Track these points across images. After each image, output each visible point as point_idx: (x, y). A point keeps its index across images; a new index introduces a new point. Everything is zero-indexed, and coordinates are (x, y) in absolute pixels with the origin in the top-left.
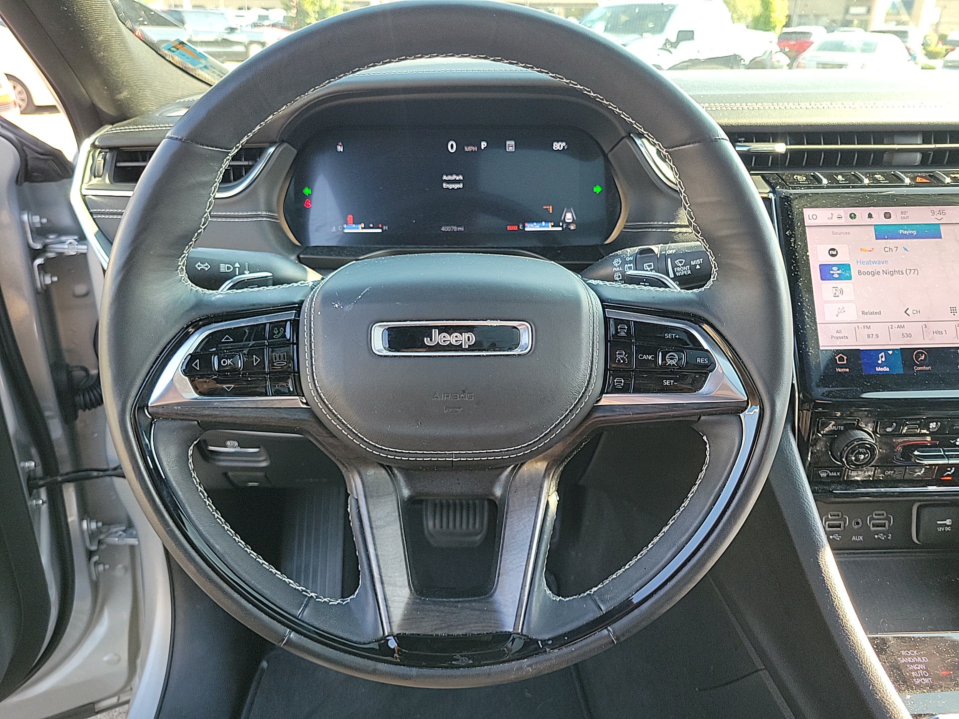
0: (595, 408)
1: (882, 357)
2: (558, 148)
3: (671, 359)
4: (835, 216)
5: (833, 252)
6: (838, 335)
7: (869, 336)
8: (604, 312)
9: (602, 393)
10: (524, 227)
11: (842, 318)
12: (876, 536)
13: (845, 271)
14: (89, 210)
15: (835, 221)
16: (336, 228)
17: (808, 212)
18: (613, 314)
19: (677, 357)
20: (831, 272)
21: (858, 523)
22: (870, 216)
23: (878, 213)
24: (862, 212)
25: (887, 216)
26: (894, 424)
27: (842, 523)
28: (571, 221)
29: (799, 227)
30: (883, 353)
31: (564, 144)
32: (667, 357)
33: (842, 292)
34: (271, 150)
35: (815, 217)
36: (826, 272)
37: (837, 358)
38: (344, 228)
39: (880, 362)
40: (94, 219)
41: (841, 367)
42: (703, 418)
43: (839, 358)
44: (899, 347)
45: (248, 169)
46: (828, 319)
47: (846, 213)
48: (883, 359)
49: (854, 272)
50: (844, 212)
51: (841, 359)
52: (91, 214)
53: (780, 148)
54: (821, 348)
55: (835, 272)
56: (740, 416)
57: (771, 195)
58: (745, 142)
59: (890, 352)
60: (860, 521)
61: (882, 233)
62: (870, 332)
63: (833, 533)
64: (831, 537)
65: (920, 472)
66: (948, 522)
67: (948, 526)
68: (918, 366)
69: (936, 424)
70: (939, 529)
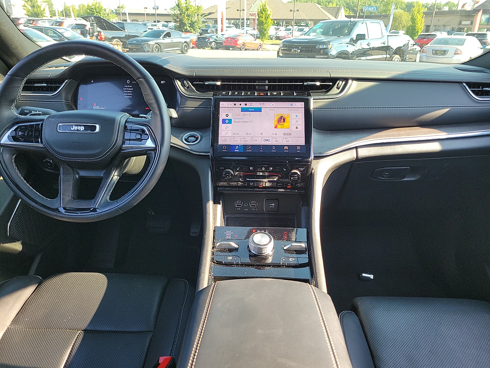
0: (121, 149)
2: (163, 83)
4: (229, 104)
5: (227, 115)
6: (225, 140)
7: (234, 141)
8: (125, 124)
9: (122, 145)
11: (227, 135)
12: (252, 209)
13: (230, 121)
15: (230, 106)
16: (90, 107)
17: (221, 103)
18: (127, 124)
20: (226, 121)
21: (246, 205)
22: (240, 105)
23: (243, 104)
24: (238, 103)
25: (246, 105)
26: (239, 167)
27: (241, 204)
29: (217, 107)
30: (238, 146)
31: (164, 81)
33: (228, 127)
34: (66, 81)
35: (223, 105)
36: (224, 121)
37: (223, 147)
38: (93, 107)
39: (236, 149)
41: (224, 149)
44: (243, 144)
45: (60, 87)
46: (222, 135)
47: (233, 103)
48: (237, 148)
49: (233, 122)
51: (225, 147)
53: (219, 83)
54: (219, 144)
55: (227, 121)
56: (154, 151)
57: (212, 98)
58: (212, 81)
59: (240, 146)
60: (247, 204)
61: (243, 110)
62: (234, 139)
63: (238, 208)
64: (237, 209)
65: (251, 184)
66: (273, 205)
67: (273, 206)
68: (248, 150)
69: (252, 168)
70: (270, 207)
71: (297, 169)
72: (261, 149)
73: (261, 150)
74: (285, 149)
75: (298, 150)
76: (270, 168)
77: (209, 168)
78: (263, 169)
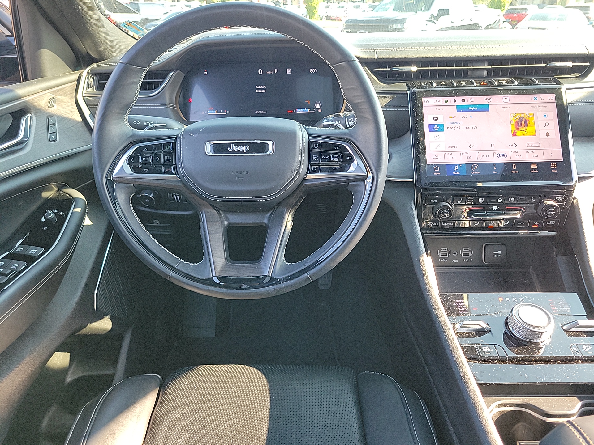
0: (304, 180)
1: (456, 167)
2: (313, 72)
3: (336, 158)
4: (437, 101)
5: (436, 119)
6: (436, 157)
7: (451, 158)
8: (309, 139)
9: (307, 173)
10: (296, 111)
11: (438, 149)
12: (464, 260)
13: (441, 128)
14: (86, 104)
15: (438, 104)
16: (204, 112)
17: (424, 99)
18: (312, 139)
19: (338, 157)
20: (434, 128)
21: (455, 254)
22: (455, 101)
23: (459, 99)
24: (451, 99)
25: (463, 101)
26: (462, 199)
27: (448, 253)
28: (319, 108)
29: (419, 107)
30: (457, 166)
31: (315, 70)
32: (334, 157)
33: (439, 137)
34: (171, 74)
35: (427, 102)
36: (432, 128)
37: (435, 168)
38: (208, 112)
39: (455, 170)
40: (88, 108)
41: (437, 172)
42: (350, 183)
43: (437, 167)
44: (465, 163)
45: (161, 83)
46: (431, 150)
47: (443, 100)
48: (457, 169)
49: (445, 128)
50: (442, 99)
51: (437, 169)
52: (87, 105)
53: (414, 69)
54: (427, 164)
55: (436, 128)
56: (365, 182)
57: (408, 92)
58: (399, 66)
59: (461, 165)
60: (456, 252)
61: (460, 109)
62: (451, 156)
63: (443, 258)
64: (442, 260)
65: (477, 223)
66: (499, 252)
67: (499, 254)
68: (474, 171)
69: (482, 199)
70: (495, 256)
71: (553, 198)
72: (495, 168)
73: (495, 171)
74: (532, 168)
75: (553, 169)
76: (511, 199)
77: (412, 202)
78: (500, 200)
